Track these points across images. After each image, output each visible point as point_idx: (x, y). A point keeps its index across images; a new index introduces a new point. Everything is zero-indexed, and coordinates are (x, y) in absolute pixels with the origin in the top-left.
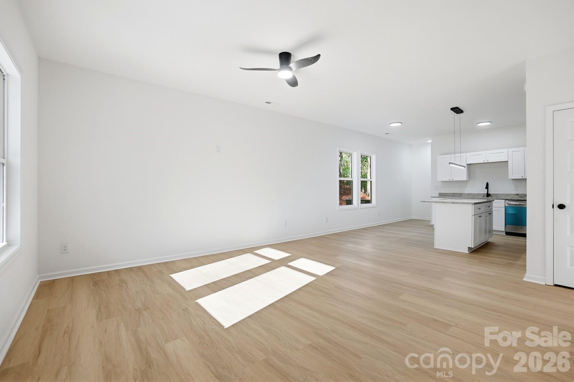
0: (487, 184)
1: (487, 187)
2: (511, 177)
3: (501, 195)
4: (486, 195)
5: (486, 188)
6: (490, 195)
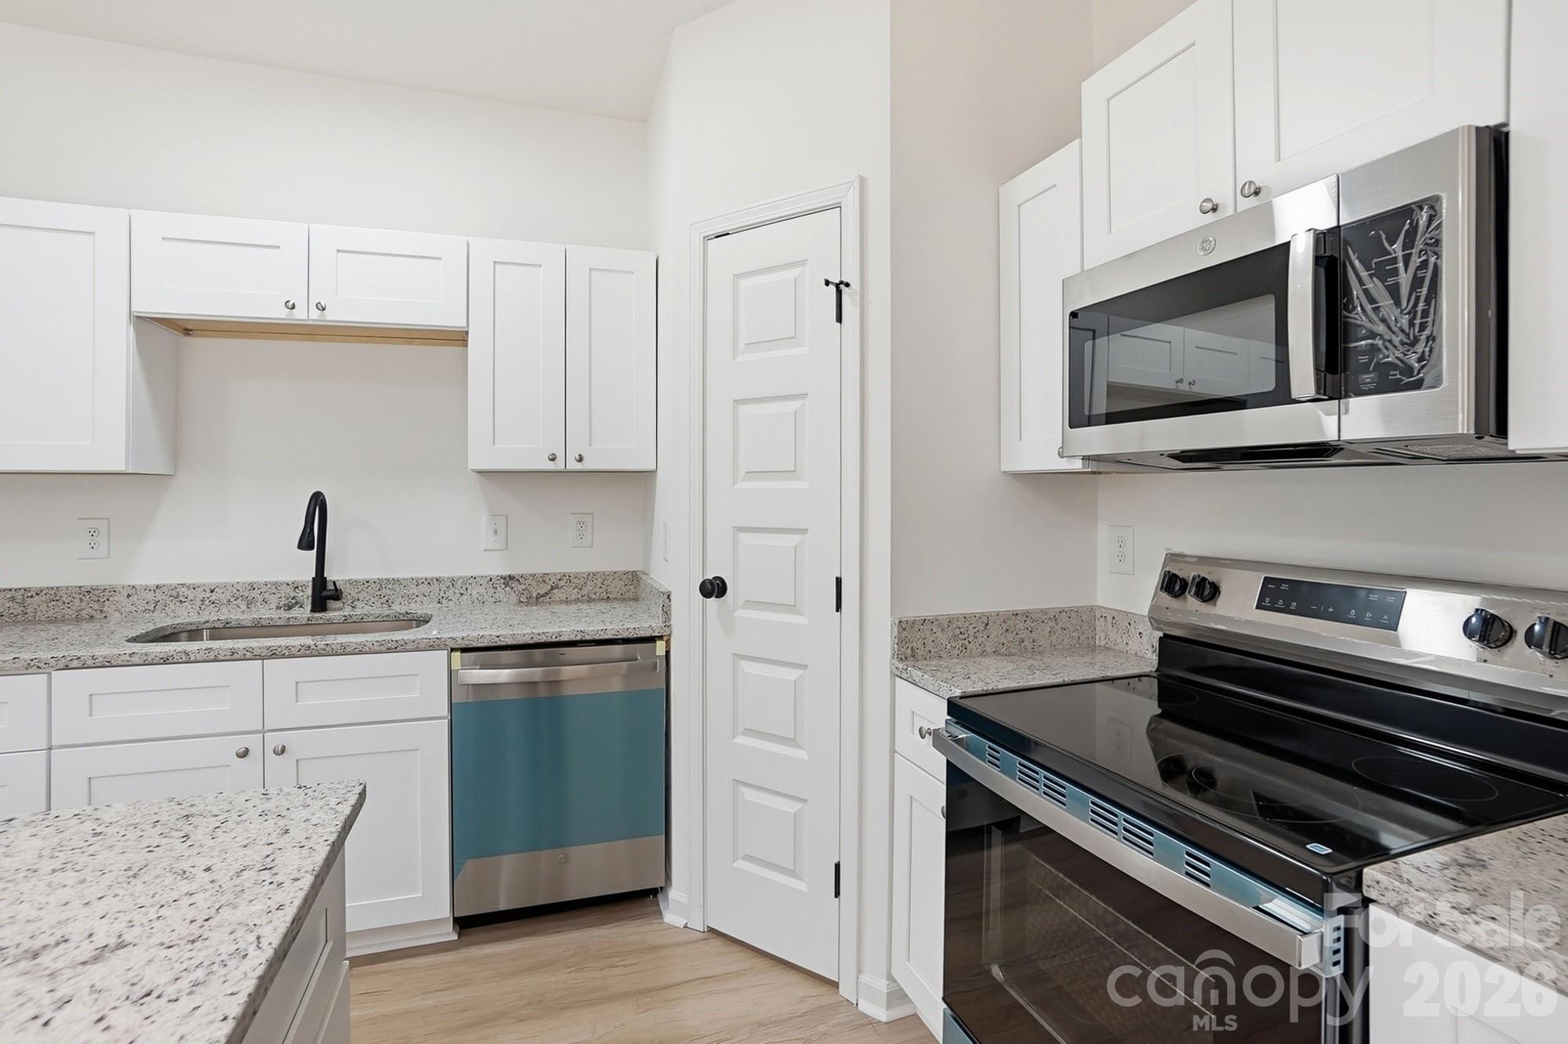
0: (318, 502)
1: (313, 538)
2: (482, 456)
3: (414, 590)
4: (309, 591)
5: (305, 543)
6: (337, 595)
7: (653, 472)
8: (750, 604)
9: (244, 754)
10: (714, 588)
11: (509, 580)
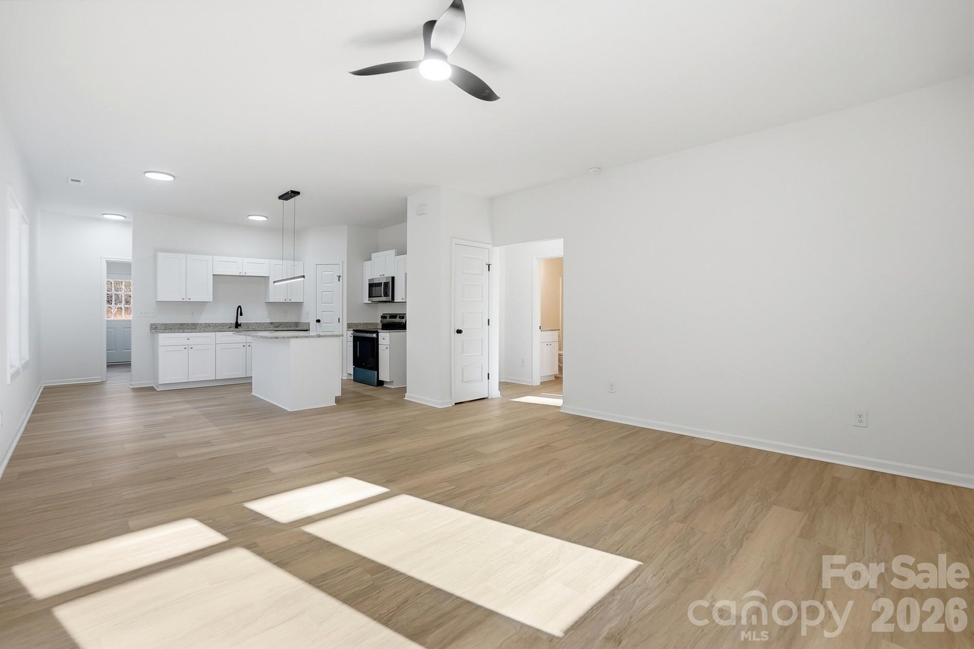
0: (240, 307)
3: (253, 325)
4: (234, 325)
6: (240, 325)
7: (303, 302)
8: (324, 323)
9: (244, 346)
10: (318, 321)
11: (272, 323)
